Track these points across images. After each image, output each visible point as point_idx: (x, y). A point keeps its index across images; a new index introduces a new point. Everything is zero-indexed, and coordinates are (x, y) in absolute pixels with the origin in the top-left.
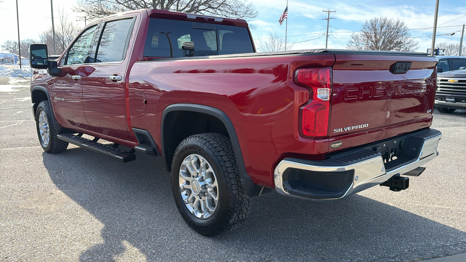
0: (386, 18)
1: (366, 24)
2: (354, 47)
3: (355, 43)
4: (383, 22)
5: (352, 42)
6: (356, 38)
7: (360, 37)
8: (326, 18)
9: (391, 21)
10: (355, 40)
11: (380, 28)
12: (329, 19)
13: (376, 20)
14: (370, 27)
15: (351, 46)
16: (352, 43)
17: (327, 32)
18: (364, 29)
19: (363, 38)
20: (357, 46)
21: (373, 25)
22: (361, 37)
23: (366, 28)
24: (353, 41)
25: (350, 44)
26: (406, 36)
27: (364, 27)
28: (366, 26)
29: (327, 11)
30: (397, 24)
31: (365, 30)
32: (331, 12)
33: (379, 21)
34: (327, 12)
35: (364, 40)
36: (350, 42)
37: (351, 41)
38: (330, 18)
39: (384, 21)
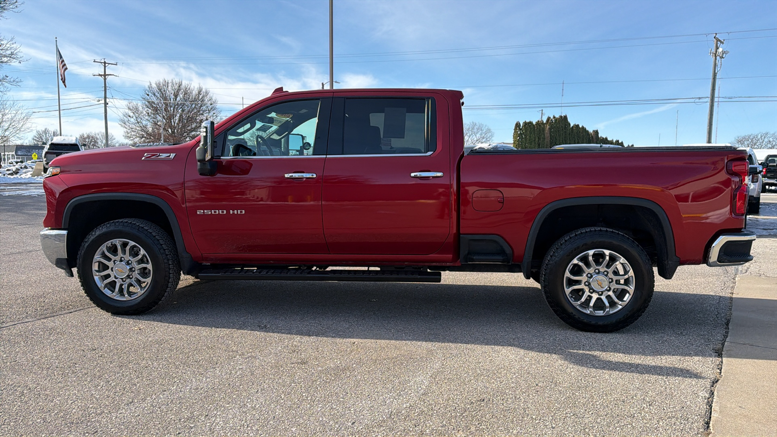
0: (182, 82)
1: (150, 88)
2: (132, 124)
3: (134, 117)
4: (177, 87)
5: (129, 116)
6: (135, 110)
7: (140, 108)
8: (101, 74)
9: (189, 87)
10: (134, 113)
11: (172, 96)
12: (107, 77)
13: (166, 84)
14: (156, 94)
15: (127, 123)
16: (129, 118)
17: (105, 98)
18: (147, 96)
19: (146, 110)
20: (138, 123)
21: (161, 90)
22: (143, 108)
23: (150, 94)
24: (131, 114)
25: (126, 119)
26: (214, 112)
27: (147, 92)
28: (149, 91)
29: (101, 61)
30: (199, 93)
31: (148, 98)
32: (109, 64)
33: (170, 85)
34: (101, 63)
35: (148, 113)
36: (125, 116)
37: (126, 114)
38: (108, 75)
39: (178, 85)
